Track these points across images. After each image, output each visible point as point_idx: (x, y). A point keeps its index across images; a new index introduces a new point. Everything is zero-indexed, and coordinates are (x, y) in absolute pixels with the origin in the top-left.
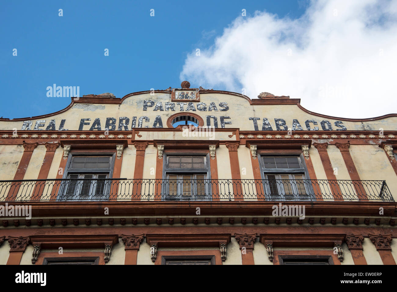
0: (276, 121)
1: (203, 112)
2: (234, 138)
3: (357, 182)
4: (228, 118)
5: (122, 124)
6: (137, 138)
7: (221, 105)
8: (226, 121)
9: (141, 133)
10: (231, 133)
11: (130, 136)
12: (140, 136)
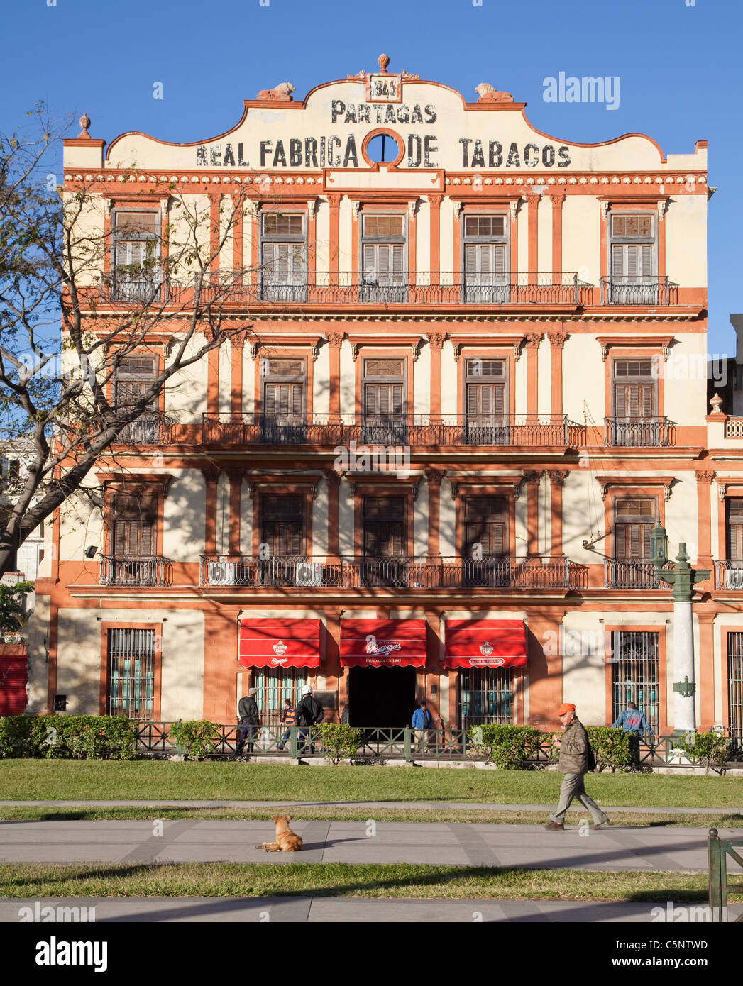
0: (491, 146)
1: (404, 125)
2: (437, 185)
3: (557, 272)
4: (434, 138)
5: (310, 152)
6: (329, 185)
7: (427, 112)
8: (432, 144)
9: (333, 175)
10: (434, 175)
11: (320, 180)
12: (332, 181)
